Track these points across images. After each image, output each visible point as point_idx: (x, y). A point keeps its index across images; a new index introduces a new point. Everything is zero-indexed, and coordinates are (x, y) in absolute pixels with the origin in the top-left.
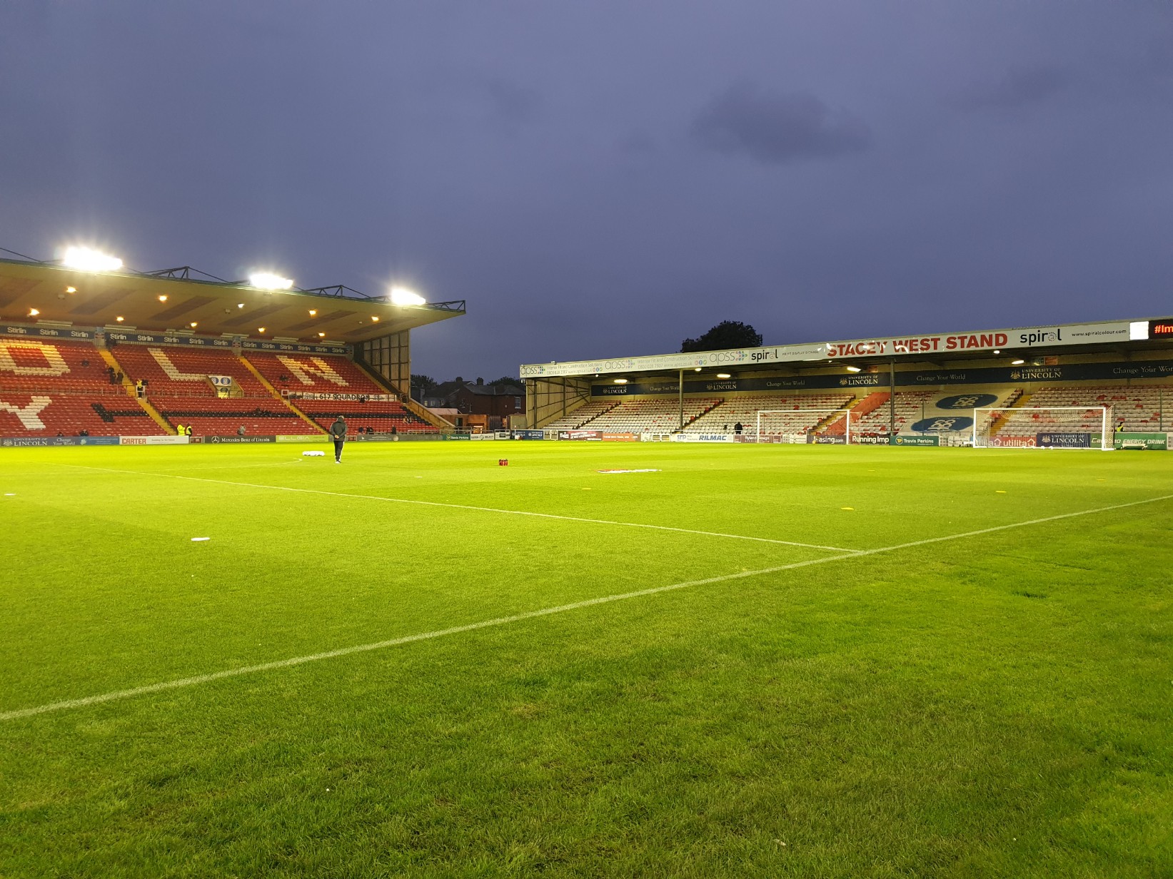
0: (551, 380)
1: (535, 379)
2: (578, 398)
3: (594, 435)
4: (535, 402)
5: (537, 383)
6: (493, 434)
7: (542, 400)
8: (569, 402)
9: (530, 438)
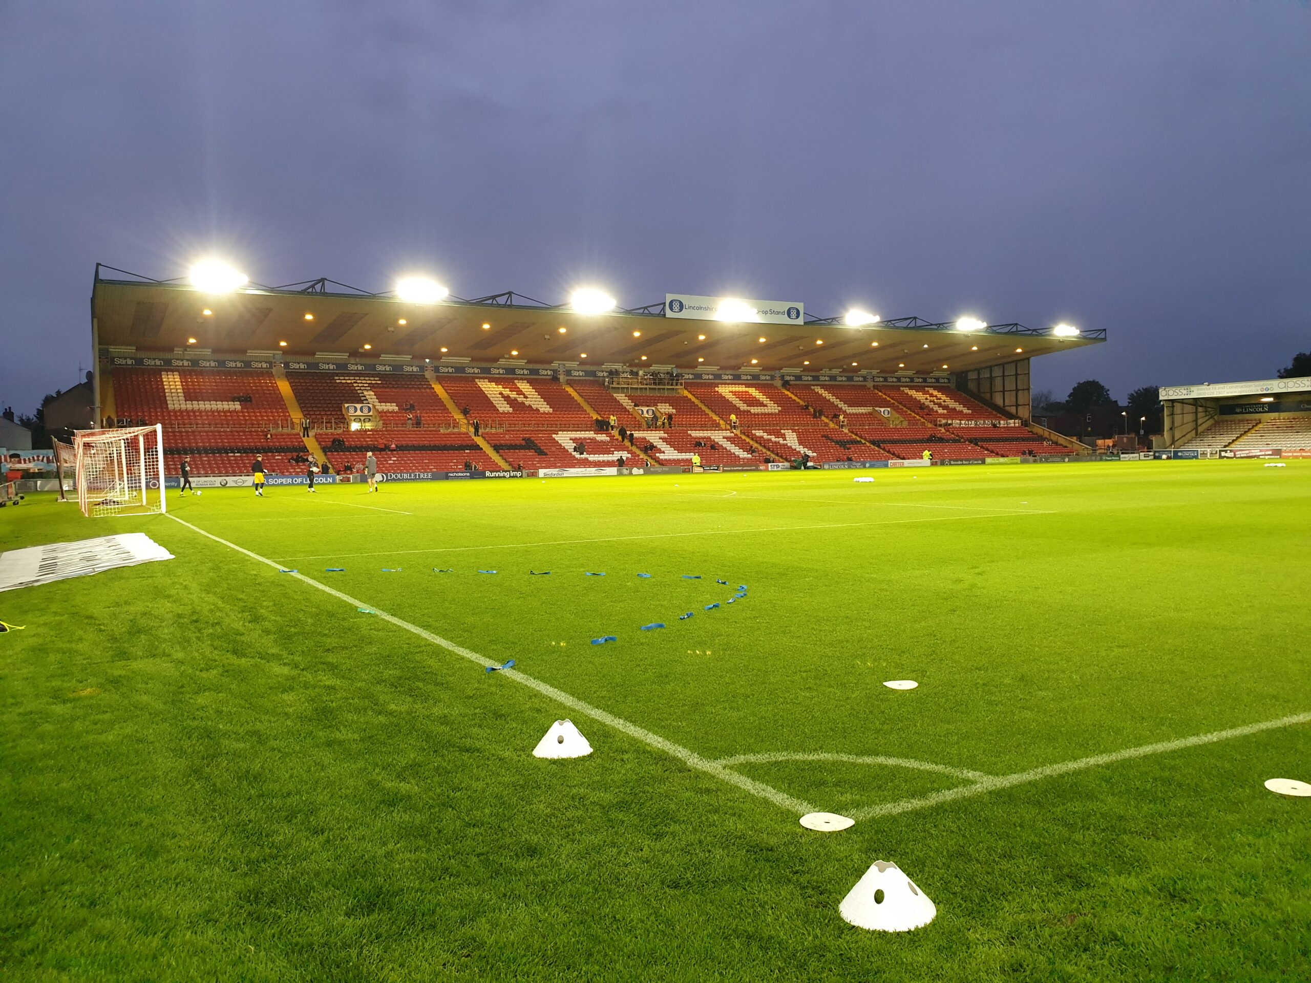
0: (1185, 401)
1: (1173, 401)
2: (1207, 418)
3: (1270, 453)
4: (1173, 423)
5: (1175, 404)
6: (1137, 455)
7: (1178, 419)
8: (1200, 422)
9: (1181, 458)
